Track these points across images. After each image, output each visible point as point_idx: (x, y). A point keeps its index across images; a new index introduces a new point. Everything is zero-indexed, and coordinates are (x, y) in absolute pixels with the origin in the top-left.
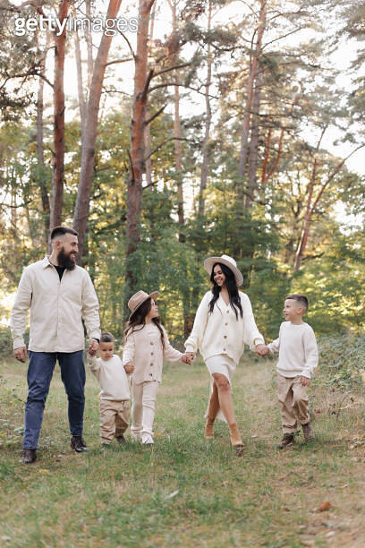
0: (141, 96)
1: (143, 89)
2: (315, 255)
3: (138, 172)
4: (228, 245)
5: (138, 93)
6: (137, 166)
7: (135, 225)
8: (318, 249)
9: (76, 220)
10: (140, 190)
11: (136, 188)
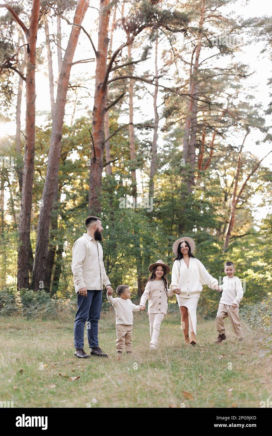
0: (102, 86)
1: (104, 80)
2: (239, 235)
3: (99, 150)
4: (175, 221)
5: (99, 83)
6: (98, 146)
7: (96, 198)
8: (242, 231)
9: (45, 195)
10: (101, 166)
11: (97, 165)
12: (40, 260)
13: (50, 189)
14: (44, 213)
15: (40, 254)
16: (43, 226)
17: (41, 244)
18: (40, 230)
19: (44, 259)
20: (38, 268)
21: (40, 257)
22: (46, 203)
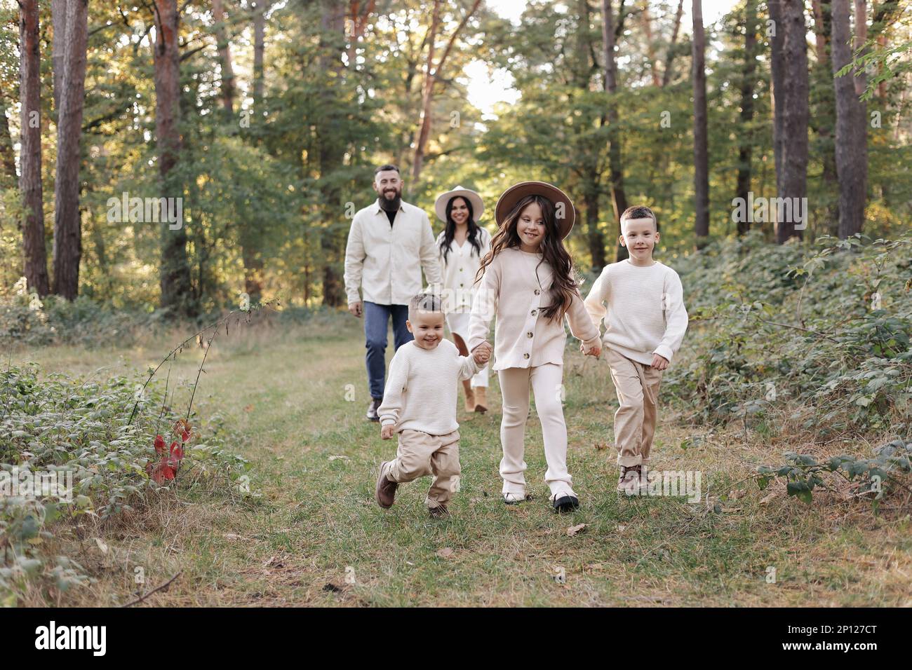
3: (170, 31)
6: (168, 23)
9: (65, 115)
10: (175, 62)
11: (167, 60)
12: (65, 240)
13: (73, 103)
14: (67, 150)
15: (65, 229)
16: (67, 176)
17: (65, 210)
18: (62, 183)
19: (73, 239)
20: (64, 254)
21: (65, 234)
22: (69, 129)
